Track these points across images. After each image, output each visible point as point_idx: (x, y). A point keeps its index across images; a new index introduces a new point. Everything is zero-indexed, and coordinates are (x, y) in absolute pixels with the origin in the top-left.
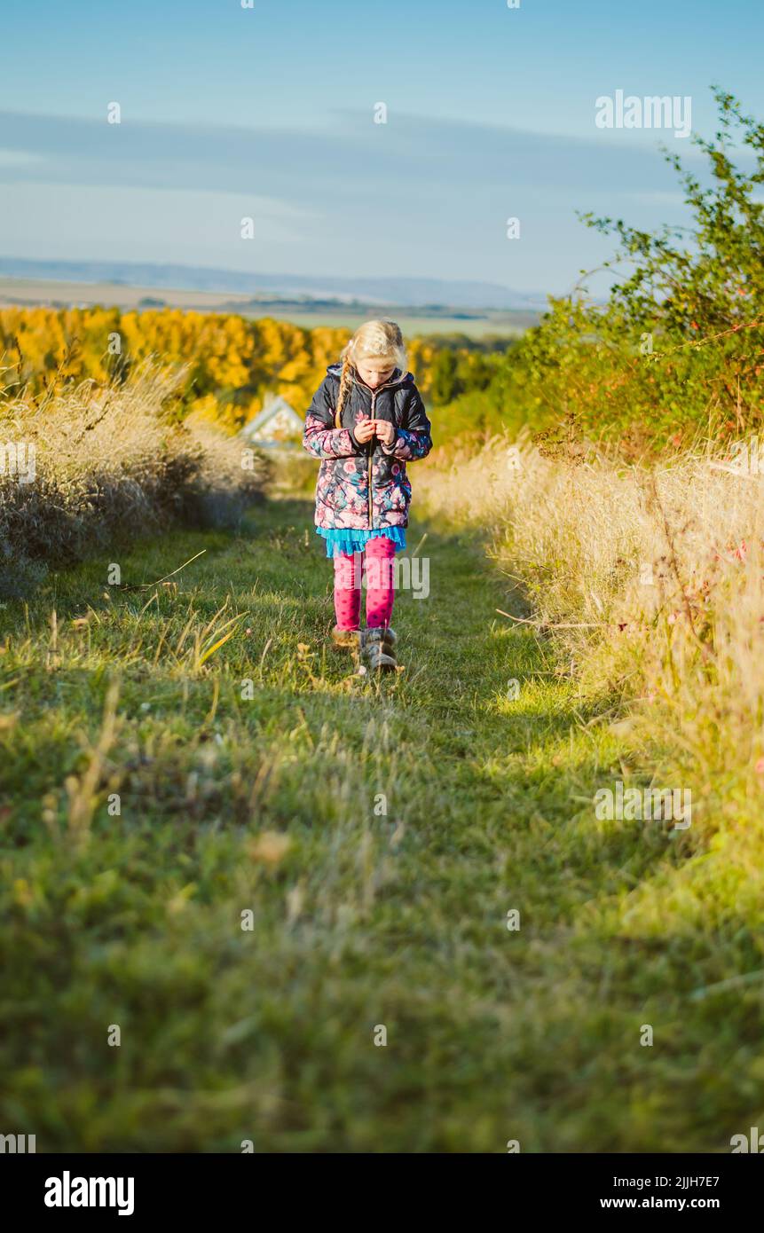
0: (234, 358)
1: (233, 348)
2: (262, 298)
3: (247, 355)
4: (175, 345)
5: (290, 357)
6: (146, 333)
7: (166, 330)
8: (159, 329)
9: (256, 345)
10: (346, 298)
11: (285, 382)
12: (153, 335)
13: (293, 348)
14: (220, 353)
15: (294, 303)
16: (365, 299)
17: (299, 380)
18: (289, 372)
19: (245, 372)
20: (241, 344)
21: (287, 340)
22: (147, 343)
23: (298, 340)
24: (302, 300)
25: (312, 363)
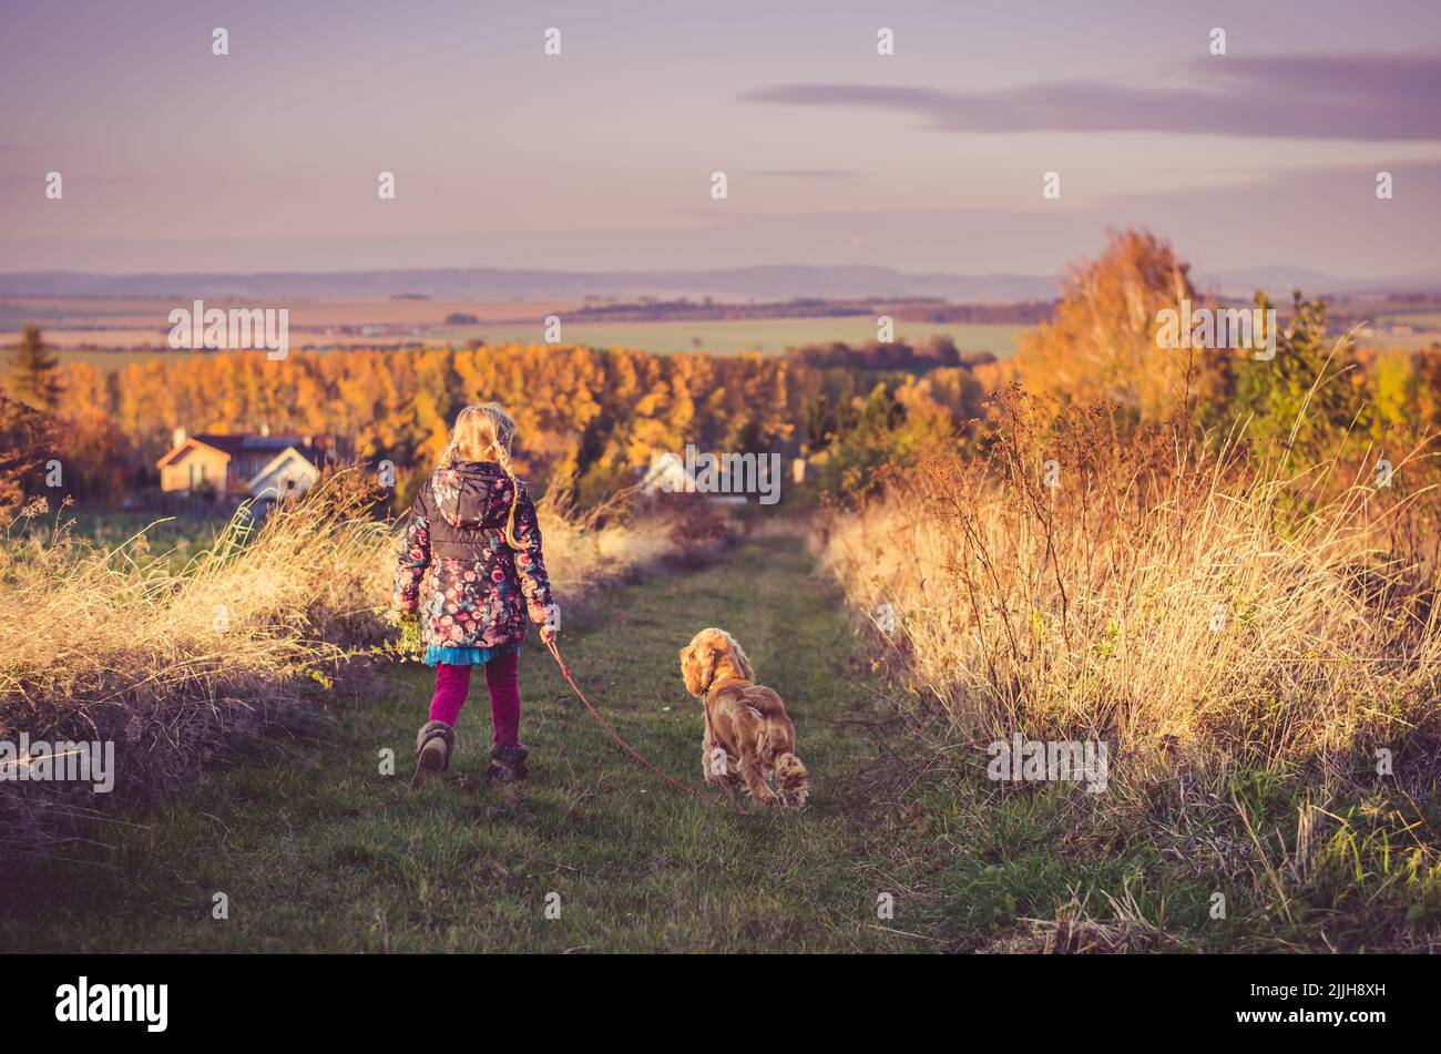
0: (584, 394)
1: (581, 384)
2: (594, 305)
3: (598, 390)
4: (518, 383)
5: (645, 388)
6: (483, 372)
7: (506, 368)
8: (498, 367)
9: (607, 378)
10: (696, 297)
11: (641, 415)
12: (491, 374)
13: (649, 377)
14: (568, 389)
15: (635, 308)
16: (720, 297)
17: (659, 413)
18: (647, 405)
19: (596, 410)
20: (591, 377)
21: (641, 370)
22: (486, 384)
23: (654, 368)
24: (643, 304)
25: (671, 394)
